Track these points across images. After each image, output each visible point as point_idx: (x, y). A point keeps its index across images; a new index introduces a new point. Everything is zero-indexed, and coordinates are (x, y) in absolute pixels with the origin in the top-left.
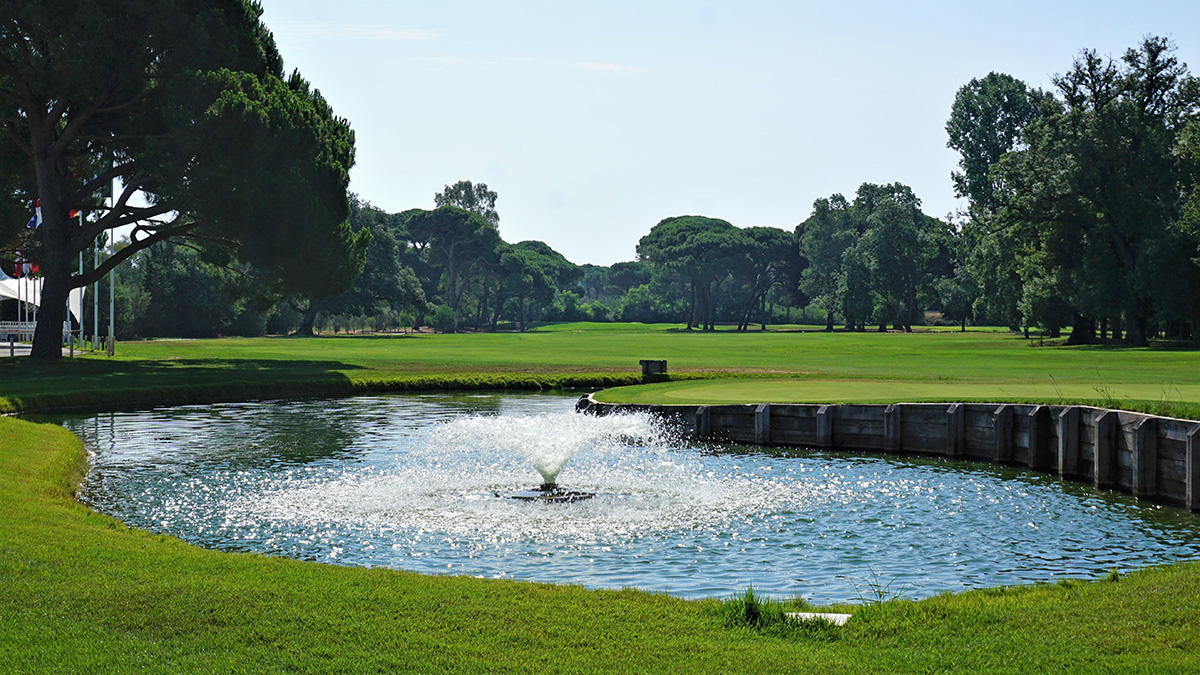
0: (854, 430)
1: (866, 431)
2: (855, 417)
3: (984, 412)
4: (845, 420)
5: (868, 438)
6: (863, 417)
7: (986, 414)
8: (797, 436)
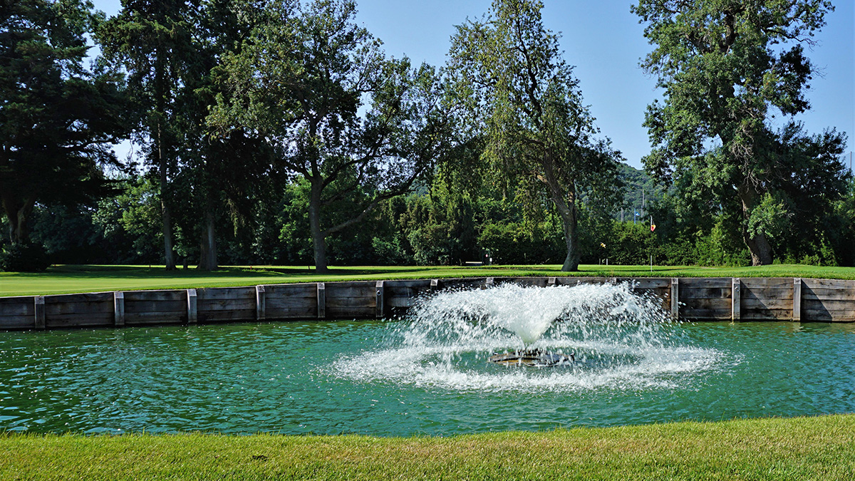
0: (217, 307)
1: (229, 308)
2: (218, 297)
3: (349, 287)
4: (208, 300)
5: (232, 312)
6: (226, 297)
7: (351, 288)
8: (155, 316)
